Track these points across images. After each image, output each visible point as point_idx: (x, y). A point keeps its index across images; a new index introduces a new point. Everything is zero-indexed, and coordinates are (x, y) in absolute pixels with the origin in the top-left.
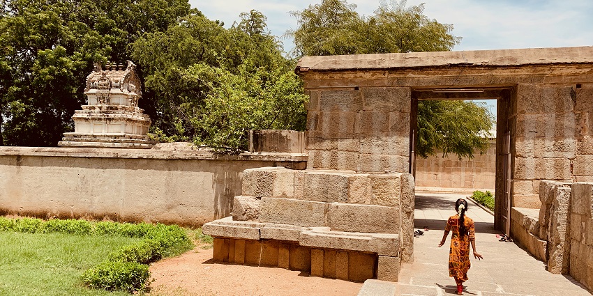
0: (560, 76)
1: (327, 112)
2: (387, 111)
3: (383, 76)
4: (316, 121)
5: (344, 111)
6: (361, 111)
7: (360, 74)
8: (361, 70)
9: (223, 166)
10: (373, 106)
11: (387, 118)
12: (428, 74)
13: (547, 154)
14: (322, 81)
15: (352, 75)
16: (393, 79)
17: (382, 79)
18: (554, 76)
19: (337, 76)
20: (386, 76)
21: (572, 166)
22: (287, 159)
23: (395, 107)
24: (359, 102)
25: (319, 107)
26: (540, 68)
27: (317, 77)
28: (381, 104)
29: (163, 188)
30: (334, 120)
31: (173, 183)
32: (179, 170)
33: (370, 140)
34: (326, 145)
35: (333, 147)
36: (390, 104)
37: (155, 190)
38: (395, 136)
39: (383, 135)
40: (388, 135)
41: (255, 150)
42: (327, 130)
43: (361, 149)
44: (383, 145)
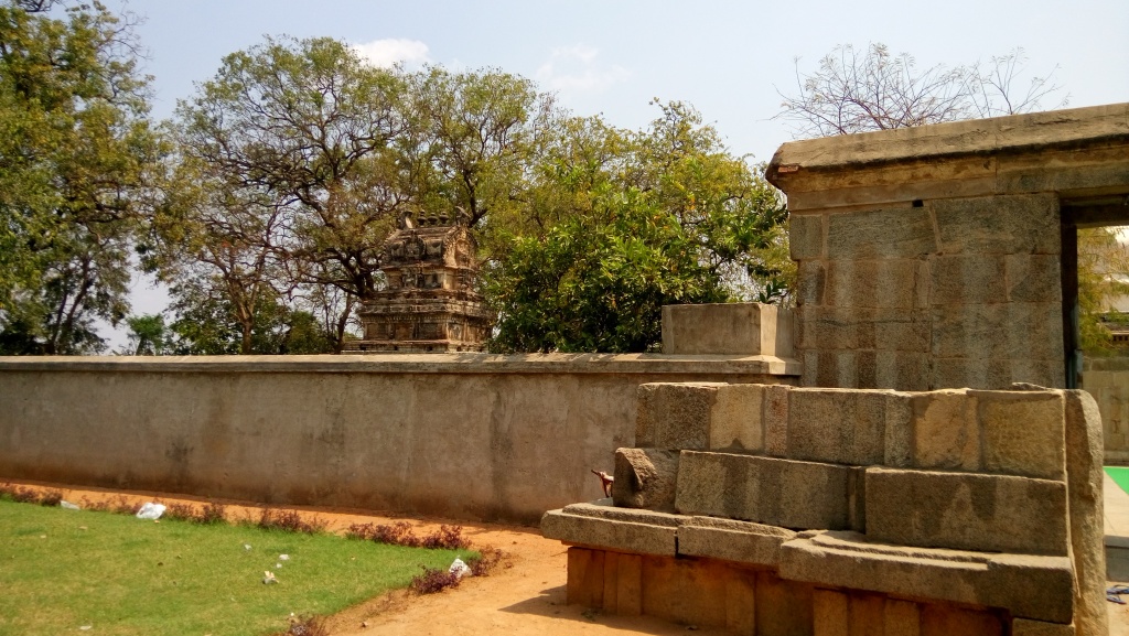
1: (846, 263)
2: (998, 252)
3: (985, 171)
4: (820, 284)
5: (889, 258)
6: (932, 256)
7: (923, 169)
8: (927, 159)
9: (607, 388)
10: (962, 242)
11: (1001, 269)
12: (1104, 156)
14: (832, 193)
15: (903, 174)
16: (1011, 176)
17: (980, 177)
19: (867, 178)
20: (992, 169)
22: (752, 370)
23: (1020, 241)
24: (926, 234)
25: (825, 251)
27: (819, 183)
28: (984, 235)
29: (486, 434)
30: (865, 281)
31: (505, 426)
32: (518, 395)
33: (959, 325)
34: (845, 339)
35: (863, 344)
36: (1007, 236)
37: (470, 440)
38: (1022, 312)
39: (990, 312)
40: (1004, 312)
41: (678, 351)
42: (848, 304)
43: (937, 348)
44: (996, 333)
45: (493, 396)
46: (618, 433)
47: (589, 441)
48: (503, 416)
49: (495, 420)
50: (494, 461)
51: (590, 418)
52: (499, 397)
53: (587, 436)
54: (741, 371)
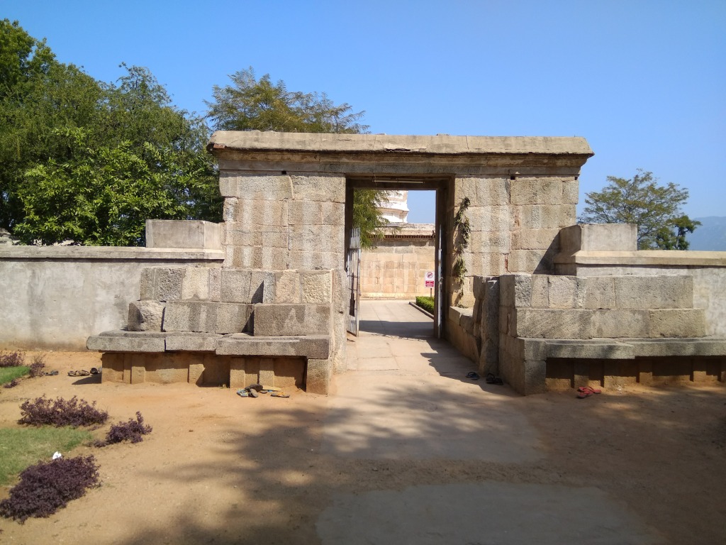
0: (496, 166)
1: (249, 200)
2: (319, 201)
3: (315, 160)
4: (235, 211)
5: (270, 198)
6: (290, 201)
7: (287, 156)
8: (288, 151)
10: (303, 195)
11: (320, 208)
12: (364, 159)
13: (483, 250)
14: (242, 162)
15: (278, 157)
16: (326, 164)
17: (313, 162)
18: (490, 166)
19: (260, 157)
20: (318, 159)
21: (507, 261)
22: (199, 257)
23: (328, 196)
24: (287, 189)
25: (238, 193)
26: (476, 157)
27: (236, 156)
28: (312, 191)
29: (25, 296)
30: (258, 209)
31: (39, 290)
32: (48, 272)
33: (301, 234)
34: (248, 240)
35: (257, 243)
36: (323, 193)
37: (13, 301)
38: (328, 229)
39: (315, 229)
40: (320, 229)
41: (156, 245)
42: (250, 222)
43: (291, 245)
44: (316, 240)
45: (29, 273)
46: (117, 293)
47: (99, 299)
48: (37, 285)
49: (31, 288)
50: (31, 313)
51: (99, 285)
52: (34, 273)
53: (97, 295)
54: (193, 258)
